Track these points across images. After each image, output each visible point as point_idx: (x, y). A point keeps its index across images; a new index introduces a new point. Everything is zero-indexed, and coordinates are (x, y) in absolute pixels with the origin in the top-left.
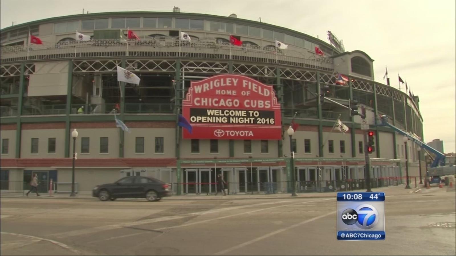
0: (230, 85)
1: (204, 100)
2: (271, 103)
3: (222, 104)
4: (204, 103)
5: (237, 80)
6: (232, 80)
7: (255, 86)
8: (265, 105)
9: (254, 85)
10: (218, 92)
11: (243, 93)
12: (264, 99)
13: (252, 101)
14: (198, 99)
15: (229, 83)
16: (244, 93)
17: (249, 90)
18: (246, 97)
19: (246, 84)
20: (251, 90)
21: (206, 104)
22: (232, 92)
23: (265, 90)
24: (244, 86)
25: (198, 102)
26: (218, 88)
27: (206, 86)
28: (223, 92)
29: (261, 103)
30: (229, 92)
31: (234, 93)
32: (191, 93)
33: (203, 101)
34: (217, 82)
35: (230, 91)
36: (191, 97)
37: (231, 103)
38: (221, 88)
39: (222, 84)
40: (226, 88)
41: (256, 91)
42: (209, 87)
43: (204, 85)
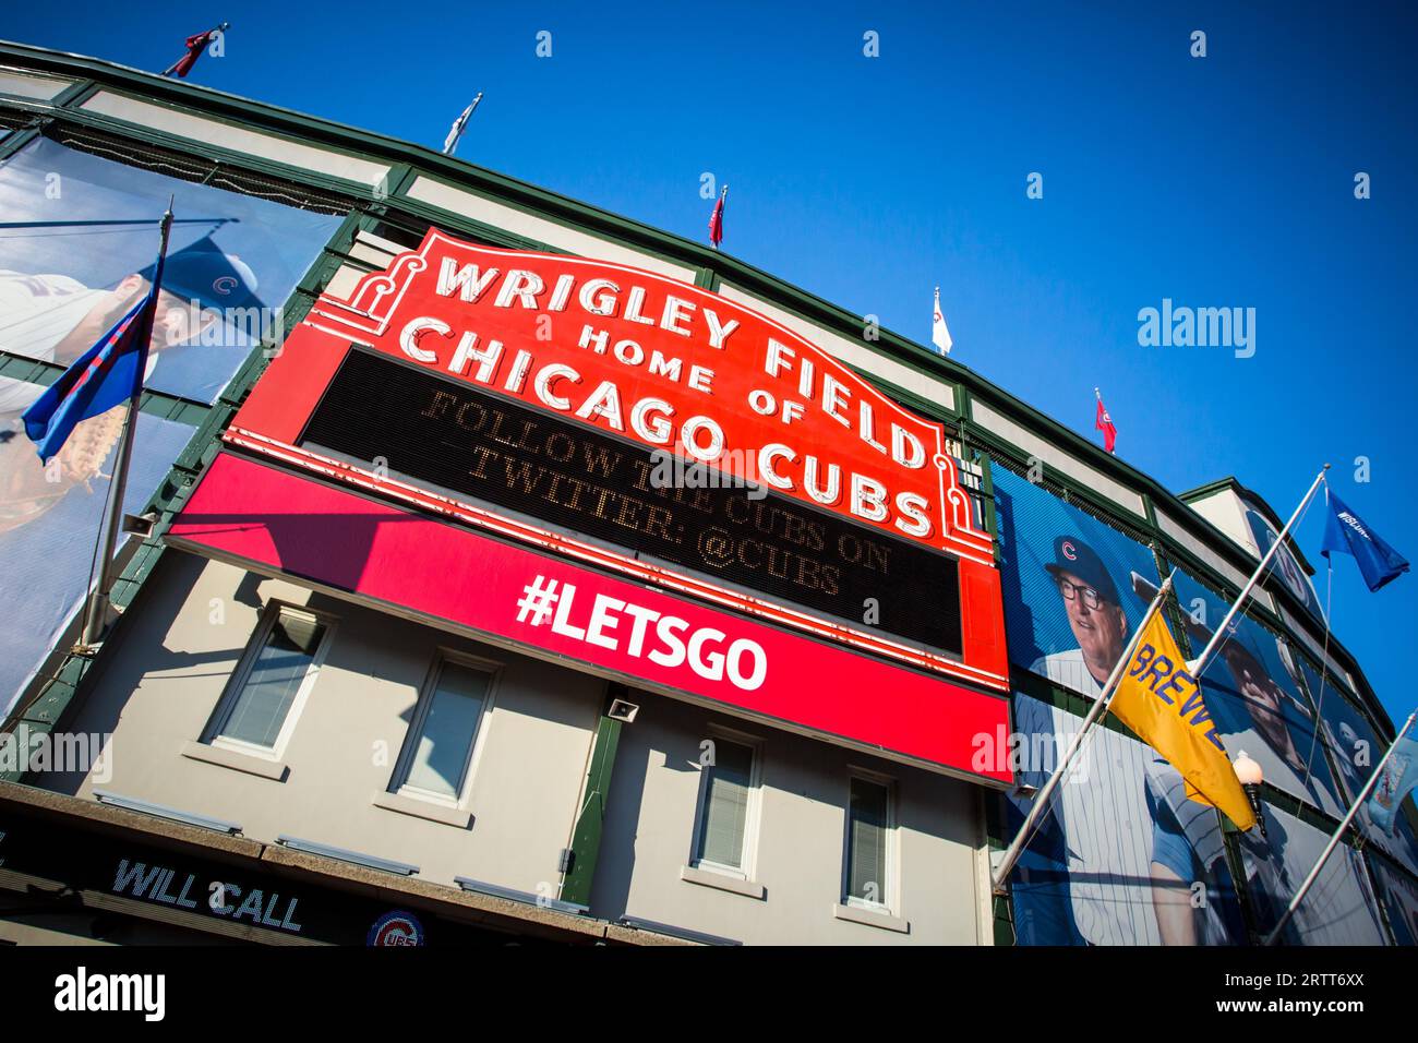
0: (683, 332)
1: (481, 345)
2: (932, 512)
4: (472, 366)
5: (732, 325)
6: (698, 317)
7: (842, 395)
9: (830, 383)
10: (591, 338)
12: (891, 475)
13: (811, 464)
14: (439, 326)
15: (680, 323)
16: (762, 402)
17: (797, 398)
18: (775, 429)
19: (788, 365)
20: (812, 405)
21: (483, 375)
22: (685, 372)
23: (898, 434)
24: (771, 367)
25: (427, 340)
26: (599, 323)
27: (524, 283)
28: (629, 353)
29: (868, 489)
30: (665, 366)
31: (699, 377)
32: (401, 283)
33: (465, 349)
34: (605, 290)
35: (675, 365)
36: (390, 301)
37: (664, 428)
38: (615, 325)
39: (632, 315)
41: (843, 421)
42: (543, 296)
43: (513, 277)
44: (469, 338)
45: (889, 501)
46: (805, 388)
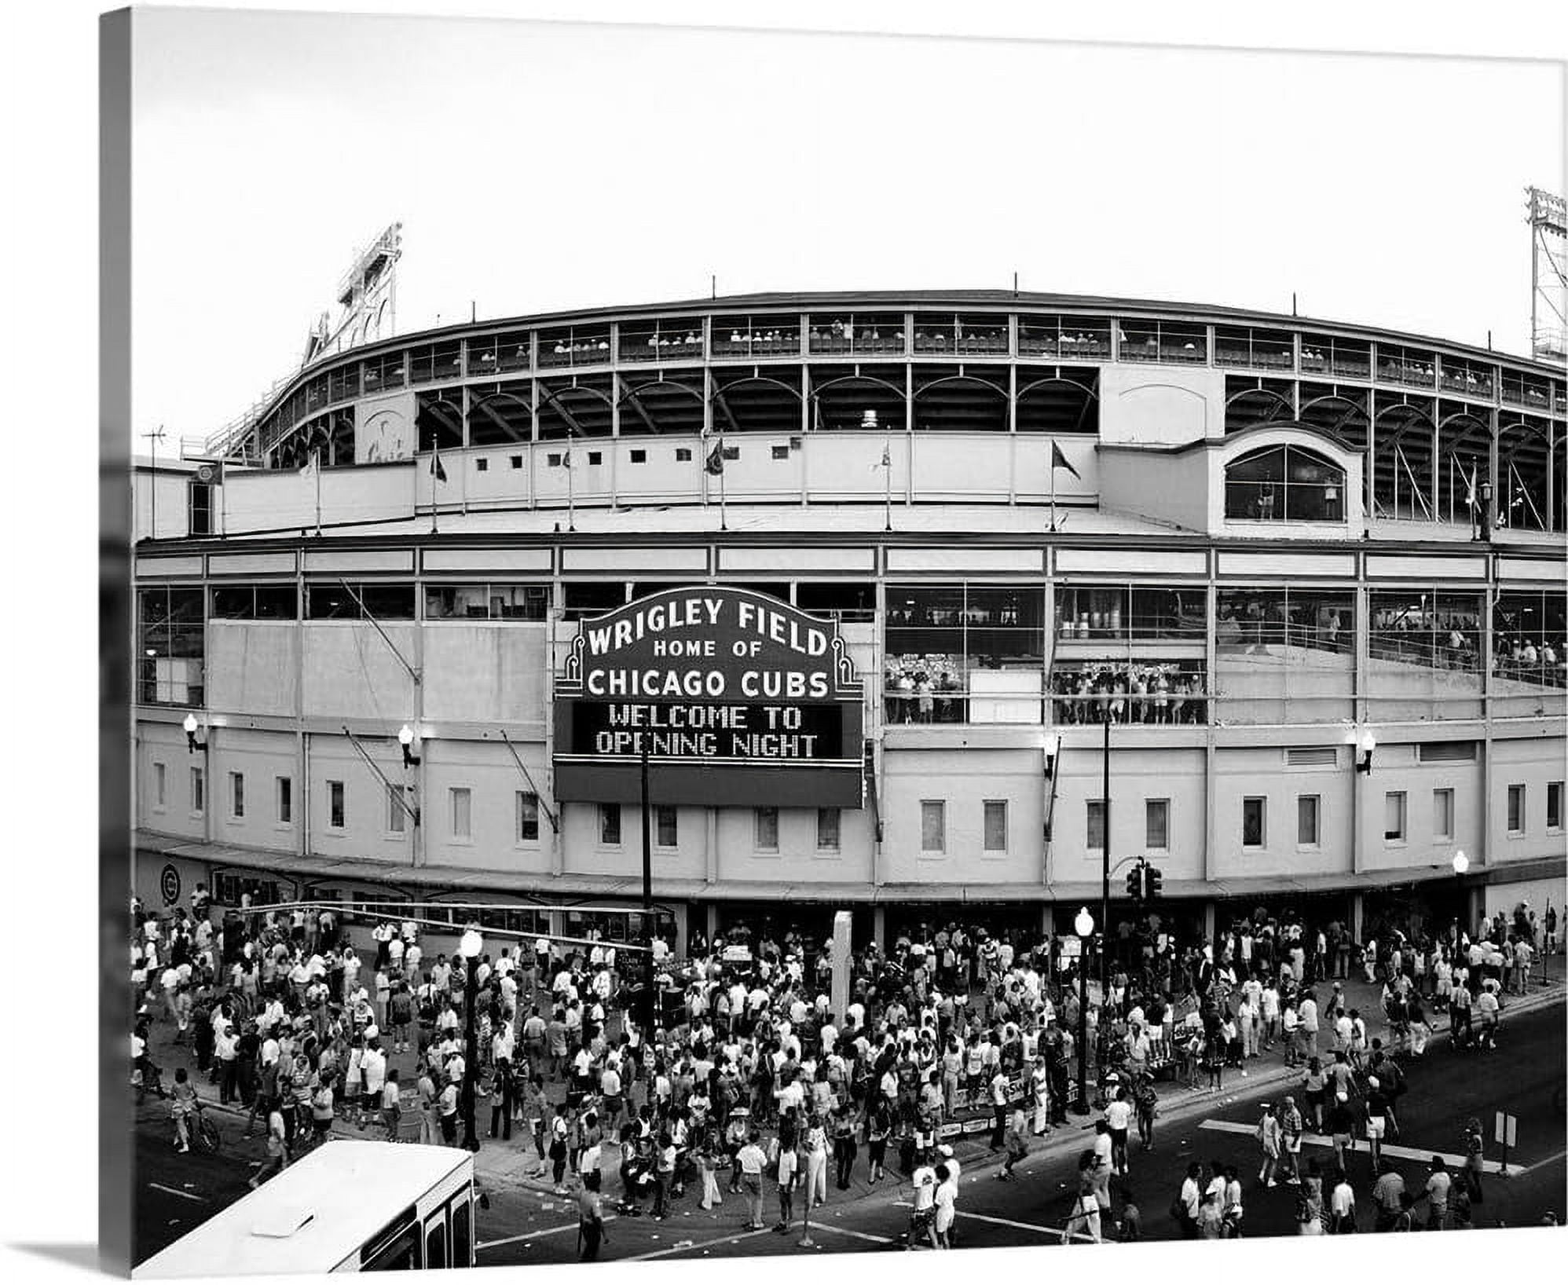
0: (698, 621)
1: (618, 676)
2: (828, 681)
3: (672, 688)
4: (618, 687)
5: (720, 602)
6: (703, 607)
7: (780, 623)
8: (808, 686)
9: (774, 617)
10: (660, 648)
12: (808, 665)
13: (766, 675)
14: (600, 673)
15: (695, 616)
16: (740, 648)
17: (758, 637)
18: (748, 663)
19: (751, 617)
20: (765, 637)
21: (623, 689)
22: (702, 646)
23: (812, 633)
24: (743, 624)
25: (598, 682)
26: (660, 636)
27: (623, 628)
28: (676, 648)
29: (795, 679)
30: (693, 648)
31: (709, 647)
32: (578, 656)
33: (613, 682)
34: (659, 613)
35: (697, 646)
36: (578, 667)
37: (698, 684)
38: (668, 634)
39: (673, 623)
40: (686, 633)
41: (781, 640)
42: (633, 634)
43: (618, 626)
44: (612, 673)
45: (807, 683)
46: (761, 629)
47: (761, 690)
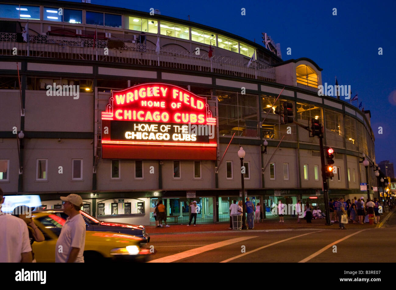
0: (159, 95)
1: (128, 113)
2: (205, 118)
3: (149, 118)
4: (128, 117)
5: (166, 89)
6: (160, 90)
7: (188, 97)
8: (198, 119)
9: (186, 96)
10: (144, 103)
11: (174, 105)
12: (197, 112)
13: (183, 115)
14: (121, 111)
15: (158, 93)
17: (180, 102)
18: (177, 110)
19: (177, 95)
20: (183, 103)
21: (130, 118)
22: (160, 104)
23: (198, 102)
24: (175, 97)
25: (120, 115)
26: (144, 99)
27: (130, 95)
28: (150, 104)
29: (193, 117)
30: (157, 104)
31: (163, 105)
32: (111, 104)
33: (126, 114)
34: (143, 91)
36: (111, 108)
38: (147, 99)
39: (149, 95)
40: (154, 99)
41: (188, 104)
42: (134, 98)
43: (128, 95)
44: (126, 111)
47: (181, 120)
